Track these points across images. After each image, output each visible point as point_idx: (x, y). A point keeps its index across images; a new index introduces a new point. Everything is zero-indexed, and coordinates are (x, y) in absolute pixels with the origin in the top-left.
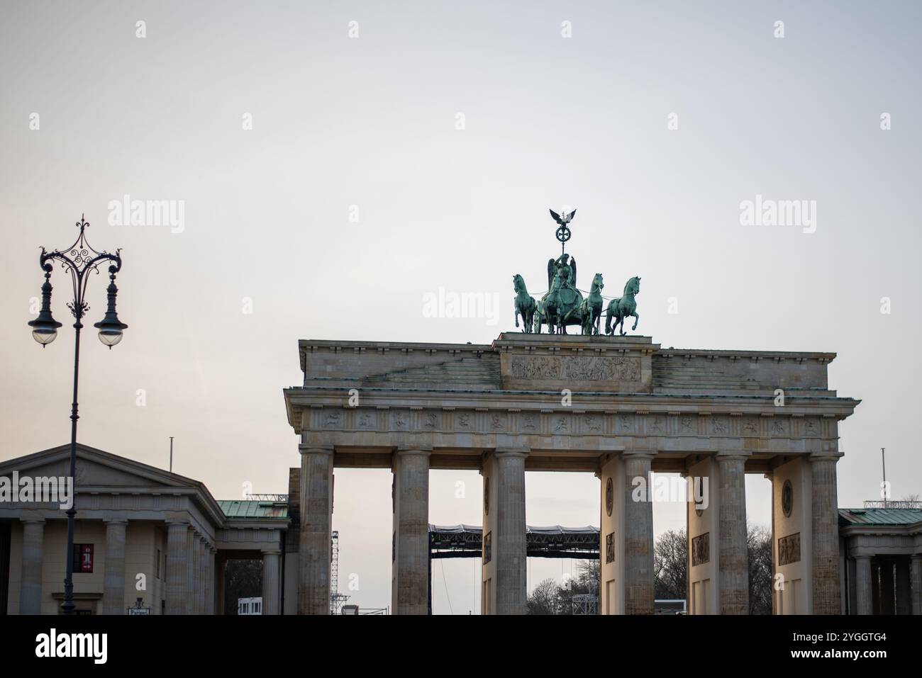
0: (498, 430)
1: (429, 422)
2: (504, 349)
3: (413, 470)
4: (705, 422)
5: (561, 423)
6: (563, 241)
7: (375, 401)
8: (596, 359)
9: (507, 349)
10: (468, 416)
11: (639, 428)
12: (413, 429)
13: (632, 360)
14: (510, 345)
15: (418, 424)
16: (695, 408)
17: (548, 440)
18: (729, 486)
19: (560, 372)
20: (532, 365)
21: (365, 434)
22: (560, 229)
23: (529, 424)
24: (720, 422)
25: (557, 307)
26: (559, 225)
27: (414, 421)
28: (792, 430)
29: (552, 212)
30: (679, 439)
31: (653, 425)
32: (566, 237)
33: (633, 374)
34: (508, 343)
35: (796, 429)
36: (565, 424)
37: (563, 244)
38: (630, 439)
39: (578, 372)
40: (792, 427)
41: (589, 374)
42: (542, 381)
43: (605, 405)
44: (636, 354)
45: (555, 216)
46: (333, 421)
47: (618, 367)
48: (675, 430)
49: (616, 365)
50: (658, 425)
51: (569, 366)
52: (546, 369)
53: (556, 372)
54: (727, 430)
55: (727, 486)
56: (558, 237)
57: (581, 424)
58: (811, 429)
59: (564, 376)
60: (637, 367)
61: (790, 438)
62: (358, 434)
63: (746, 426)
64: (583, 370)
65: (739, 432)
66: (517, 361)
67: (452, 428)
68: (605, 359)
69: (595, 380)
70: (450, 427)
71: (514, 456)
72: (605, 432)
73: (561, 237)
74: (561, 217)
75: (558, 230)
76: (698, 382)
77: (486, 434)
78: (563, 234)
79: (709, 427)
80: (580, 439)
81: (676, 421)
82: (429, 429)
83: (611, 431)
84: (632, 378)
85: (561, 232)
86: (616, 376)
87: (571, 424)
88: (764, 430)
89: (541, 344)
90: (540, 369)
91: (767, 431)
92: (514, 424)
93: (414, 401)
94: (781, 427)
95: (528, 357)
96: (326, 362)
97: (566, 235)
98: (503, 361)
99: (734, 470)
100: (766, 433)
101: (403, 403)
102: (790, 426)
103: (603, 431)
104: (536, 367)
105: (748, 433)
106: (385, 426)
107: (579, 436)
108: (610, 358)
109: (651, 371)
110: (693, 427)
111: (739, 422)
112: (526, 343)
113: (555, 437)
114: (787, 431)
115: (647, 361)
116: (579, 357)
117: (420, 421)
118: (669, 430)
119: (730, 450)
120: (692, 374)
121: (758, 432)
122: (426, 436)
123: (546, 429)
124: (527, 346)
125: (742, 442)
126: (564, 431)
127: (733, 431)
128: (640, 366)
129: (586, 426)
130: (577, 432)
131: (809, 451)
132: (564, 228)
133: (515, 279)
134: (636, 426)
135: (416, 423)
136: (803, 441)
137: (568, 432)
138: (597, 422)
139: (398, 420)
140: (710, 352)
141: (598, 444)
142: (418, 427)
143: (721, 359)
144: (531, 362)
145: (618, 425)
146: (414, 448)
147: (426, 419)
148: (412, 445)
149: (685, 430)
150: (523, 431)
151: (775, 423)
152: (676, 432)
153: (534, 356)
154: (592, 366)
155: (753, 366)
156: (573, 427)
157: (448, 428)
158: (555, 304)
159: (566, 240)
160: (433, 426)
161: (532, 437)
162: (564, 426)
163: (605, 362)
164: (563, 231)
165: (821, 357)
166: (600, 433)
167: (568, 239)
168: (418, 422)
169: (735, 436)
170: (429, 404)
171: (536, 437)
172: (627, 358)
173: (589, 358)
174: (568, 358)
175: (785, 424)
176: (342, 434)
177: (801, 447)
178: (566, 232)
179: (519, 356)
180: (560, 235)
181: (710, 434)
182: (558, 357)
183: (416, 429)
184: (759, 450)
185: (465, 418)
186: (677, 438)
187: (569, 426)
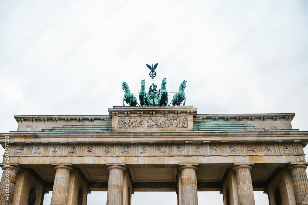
0: (108, 155)
1: (71, 151)
2: (114, 114)
3: (59, 176)
4: (225, 148)
5: (143, 149)
6: (153, 77)
7: (42, 139)
8: (163, 118)
9: (115, 113)
10: (92, 147)
11: (187, 152)
12: (62, 154)
13: (183, 117)
14: (117, 111)
15: (64, 152)
16: (218, 139)
17: (135, 159)
18: (242, 183)
19: (143, 124)
20: (129, 121)
21: (36, 158)
22: (151, 72)
23: (125, 151)
24: (234, 147)
25: (144, 96)
26: (151, 71)
27: (63, 150)
28: (276, 151)
29: (147, 65)
30: (211, 157)
31: (195, 150)
32: (154, 75)
33: (183, 125)
34: (115, 110)
35: (278, 150)
36: (146, 150)
37: (153, 79)
38: (182, 158)
39: (153, 124)
40: (276, 149)
41: (159, 125)
42: (134, 129)
43: (167, 138)
44: (185, 115)
45: (149, 66)
46: (20, 151)
47: (175, 121)
48: (207, 152)
49: (174, 120)
50: (198, 150)
51: (148, 122)
52: (136, 123)
53: (141, 124)
54: (238, 152)
55: (241, 183)
56: (150, 76)
57: (154, 150)
58: (287, 150)
59: (146, 126)
60: (185, 121)
61: (275, 155)
62: (32, 158)
63: (249, 149)
64: (156, 123)
65: (245, 152)
66: (120, 119)
67: (83, 154)
68: (168, 117)
69: (162, 128)
70: (82, 153)
71: (116, 168)
72: (168, 154)
73: (152, 76)
74: (151, 67)
75: (150, 73)
76: (220, 128)
77: (101, 157)
78: (153, 74)
79: (227, 150)
80: (154, 158)
81: (208, 147)
82: (71, 154)
83: (171, 153)
84: (183, 126)
85: (152, 73)
86: (174, 125)
87: (149, 151)
88: (259, 151)
89: (133, 110)
90: (132, 123)
91: (262, 151)
92: (116, 151)
93: (62, 139)
94: (269, 149)
95: (127, 118)
96: (27, 126)
97: (154, 74)
98: (113, 119)
99: (244, 174)
100: (261, 152)
101: (56, 140)
102: (275, 149)
103: (167, 154)
104: (131, 122)
105: (251, 153)
106: (47, 153)
107: (153, 157)
108: (171, 117)
109: (193, 122)
110: (219, 150)
111: (244, 147)
112: (125, 110)
113: (140, 157)
114: (273, 151)
115: (190, 118)
116: (154, 117)
117: (66, 150)
118: (204, 152)
119: (241, 162)
120: (216, 124)
121: (256, 152)
122: (68, 158)
123: (134, 153)
124: (126, 111)
125: (248, 157)
126: (145, 154)
127: (241, 152)
128: (186, 120)
129: (157, 151)
130: (152, 154)
131: (288, 162)
132: (153, 72)
133: (123, 84)
134: (185, 150)
135: (63, 151)
136: (284, 157)
137: (147, 155)
138: (163, 149)
139: (54, 150)
140: (225, 115)
141: (164, 161)
142: (64, 153)
143: (232, 119)
144: (128, 120)
145: (175, 150)
146: (61, 164)
147: (70, 149)
148: (61, 163)
149: (214, 152)
150: (121, 154)
151: (266, 147)
152: (209, 153)
153: (130, 117)
154: (161, 121)
155: (250, 122)
156: (150, 152)
157: (81, 154)
158: (143, 94)
159: (154, 77)
160: (73, 153)
161: (127, 157)
162: (144, 151)
163: (168, 119)
164: (153, 73)
165: (287, 116)
166: (165, 154)
167: (155, 76)
168: (65, 151)
169: (243, 154)
170: (70, 140)
171: (129, 157)
172: (180, 117)
173: (159, 118)
174: (149, 117)
175: (272, 148)
176: (23, 158)
177: (283, 160)
178: (154, 73)
179: (122, 117)
180: (151, 74)
181: (228, 154)
182: (143, 117)
183: (63, 155)
184: (258, 162)
185: (91, 148)
186: (209, 156)
187: (147, 151)
